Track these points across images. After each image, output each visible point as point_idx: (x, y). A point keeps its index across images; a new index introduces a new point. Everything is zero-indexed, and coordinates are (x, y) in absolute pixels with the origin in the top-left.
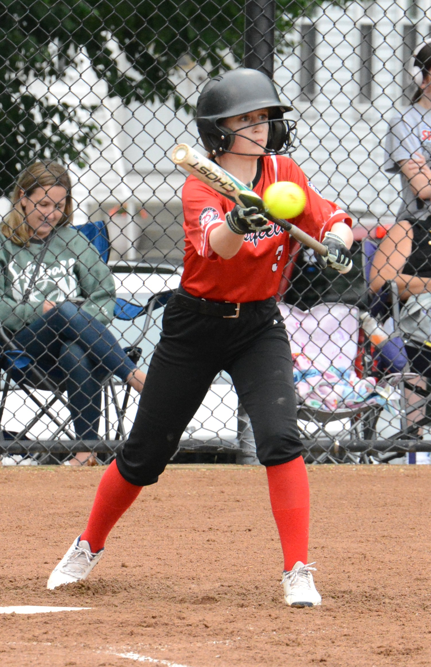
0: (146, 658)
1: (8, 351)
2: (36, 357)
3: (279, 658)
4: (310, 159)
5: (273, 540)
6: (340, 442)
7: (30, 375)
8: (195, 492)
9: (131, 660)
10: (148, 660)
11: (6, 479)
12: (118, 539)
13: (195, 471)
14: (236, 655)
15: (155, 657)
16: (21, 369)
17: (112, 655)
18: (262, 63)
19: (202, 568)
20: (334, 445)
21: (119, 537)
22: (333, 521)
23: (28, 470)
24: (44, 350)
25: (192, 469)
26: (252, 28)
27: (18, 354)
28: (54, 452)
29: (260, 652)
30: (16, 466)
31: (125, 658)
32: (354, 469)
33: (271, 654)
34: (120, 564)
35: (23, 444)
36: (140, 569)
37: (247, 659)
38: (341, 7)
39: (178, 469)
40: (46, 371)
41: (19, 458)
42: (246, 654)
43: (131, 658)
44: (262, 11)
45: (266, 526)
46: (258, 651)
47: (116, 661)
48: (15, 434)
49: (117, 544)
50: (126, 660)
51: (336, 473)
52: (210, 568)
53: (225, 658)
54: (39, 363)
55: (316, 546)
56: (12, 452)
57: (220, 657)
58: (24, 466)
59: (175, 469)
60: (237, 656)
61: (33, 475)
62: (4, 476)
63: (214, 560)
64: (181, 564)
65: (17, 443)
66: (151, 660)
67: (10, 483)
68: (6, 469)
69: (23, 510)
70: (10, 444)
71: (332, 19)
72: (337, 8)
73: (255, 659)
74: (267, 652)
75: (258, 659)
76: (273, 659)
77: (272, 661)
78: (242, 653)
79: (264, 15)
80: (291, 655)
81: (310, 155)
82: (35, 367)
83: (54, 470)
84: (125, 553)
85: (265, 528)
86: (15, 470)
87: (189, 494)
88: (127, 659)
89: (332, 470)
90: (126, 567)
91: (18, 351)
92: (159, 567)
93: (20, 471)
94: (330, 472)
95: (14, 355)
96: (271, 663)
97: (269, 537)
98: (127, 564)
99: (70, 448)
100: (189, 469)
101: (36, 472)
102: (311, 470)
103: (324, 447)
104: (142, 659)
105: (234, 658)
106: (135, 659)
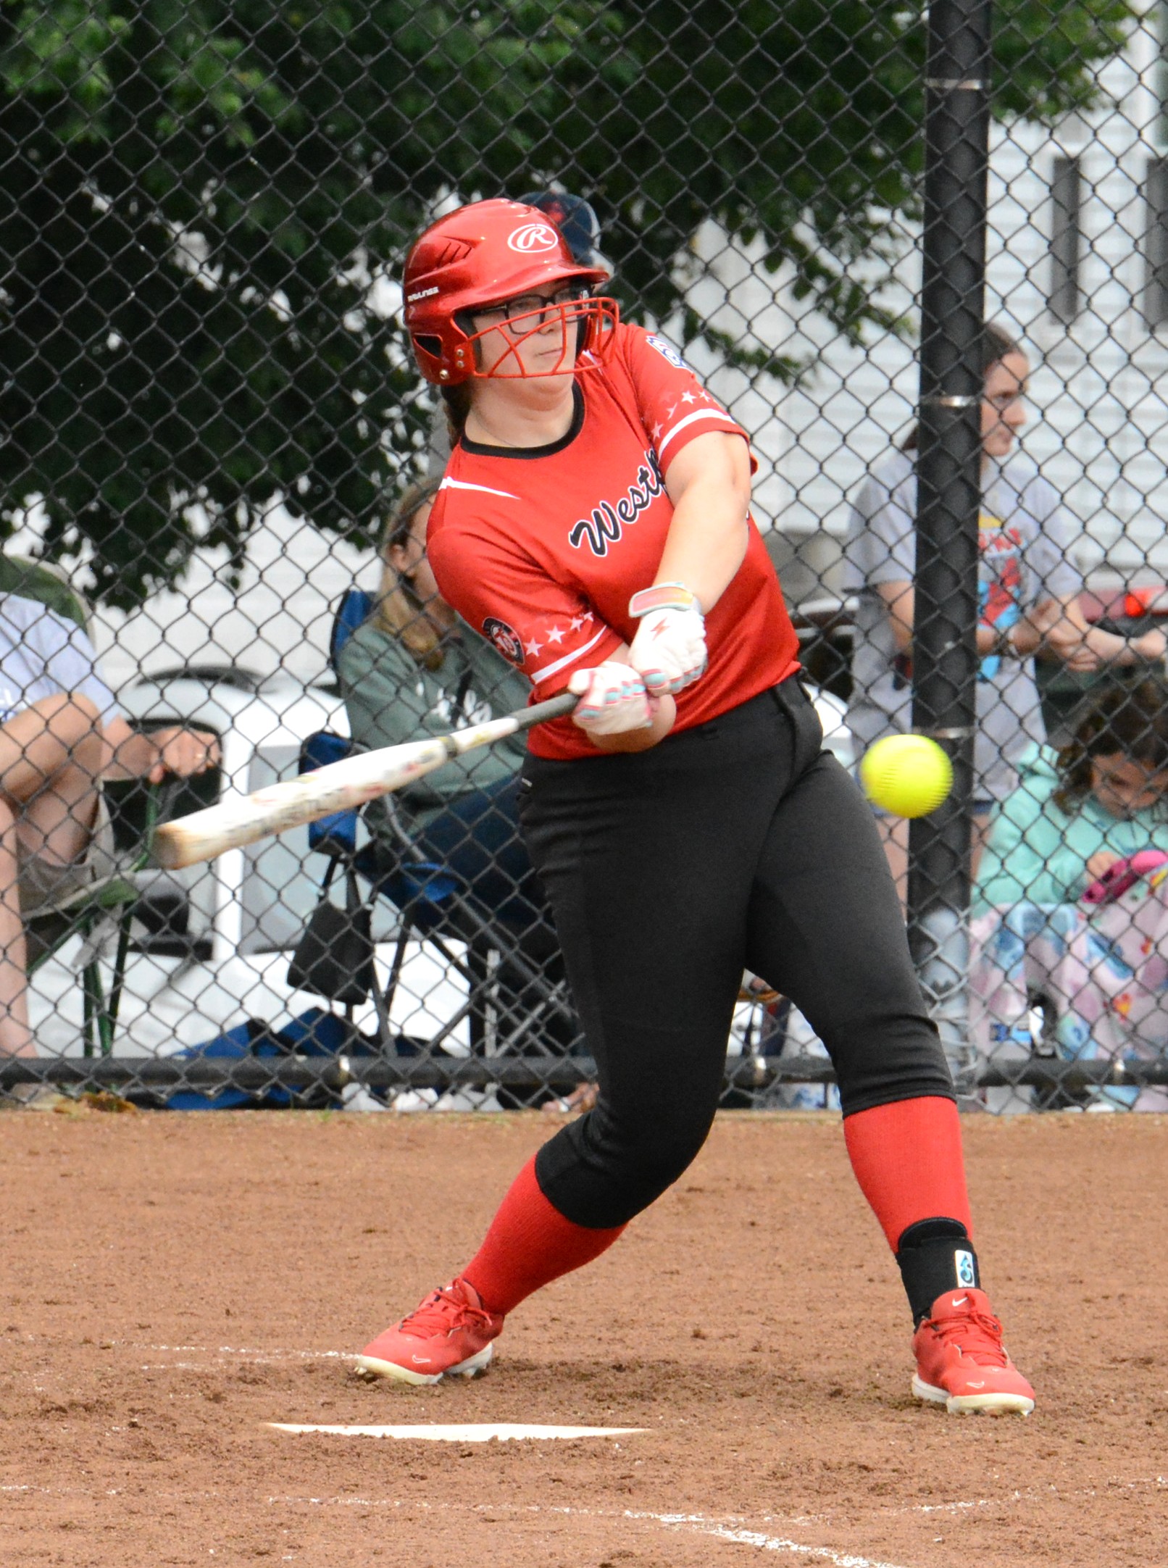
0: (783, 1543)
1: (409, 864)
2: (470, 877)
3: (1072, 1544)
4: (1064, 452)
5: (1010, 1279)
6: (1126, 1063)
7: (457, 915)
8: (822, 1173)
9: (751, 1546)
10: (788, 1546)
11: (409, 1141)
12: (675, 1277)
13: (814, 1123)
14: (977, 1537)
15: (802, 1539)
16: (439, 902)
17: (708, 1536)
18: (960, 243)
19: (867, 1341)
20: (1113, 1070)
21: (678, 1272)
22: (1132, 1236)
23: (453, 1121)
24: (486, 862)
25: (806, 1121)
26: (941, 168)
27: (430, 872)
28: (509, 1081)
29: (1029, 1530)
30: (427, 1112)
31: (736, 1543)
32: (1157, 1123)
33: (1053, 1536)
34: (690, 1330)
35: (441, 1064)
36: (735, 1341)
37: (1003, 1547)
38: (1043, 124)
39: (778, 1120)
40: (492, 907)
41: (430, 1094)
42: (998, 1534)
43: (750, 1541)
44: (961, 133)
45: (990, 1248)
46: (1023, 1528)
47: (719, 1548)
48: (422, 1042)
49: (674, 1286)
50: (741, 1547)
51: (1118, 1130)
52: (885, 1340)
53: (955, 1544)
54: (476, 890)
55: (1107, 1292)
56: (416, 1082)
57: (943, 1542)
58: (444, 1112)
59: (771, 1121)
60: (982, 1541)
61: (466, 1131)
62: (406, 1135)
63: (890, 1324)
64: (822, 1332)
65: (428, 1062)
66: (794, 1548)
67: (419, 1150)
68: (405, 1118)
69: (459, 1211)
70: (414, 1064)
71: (1025, 148)
72: (1035, 127)
73: (1021, 1547)
74: (1043, 1531)
75: (1029, 1548)
76: (1061, 1546)
77: (1059, 1550)
78: (991, 1534)
79: (966, 142)
80: (1097, 1538)
81: (1064, 442)
82: (469, 900)
83: (508, 1120)
84: (694, 1308)
85: (990, 1252)
86: (425, 1121)
87: (810, 1175)
88: (742, 1544)
89: (1110, 1125)
90: (704, 1338)
91: (430, 866)
92: (774, 1338)
93: (436, 1122)
94: (1107, 1128)
95: (423, 874)
96: (1056, 1555)
97: (1001, 1274)
98: (704, 1331)
99: (543, 1073)
100: (801, 1121)
101: (471, 1126)
102: (1064, 1123)
103: (1092, 1074)
104: (773, 1545)
105: (975, 1545)
106: (759, 1544)
